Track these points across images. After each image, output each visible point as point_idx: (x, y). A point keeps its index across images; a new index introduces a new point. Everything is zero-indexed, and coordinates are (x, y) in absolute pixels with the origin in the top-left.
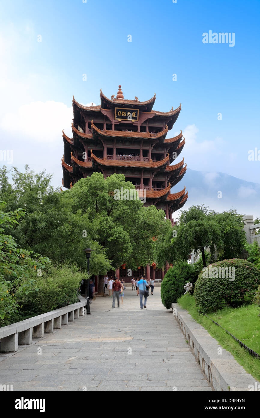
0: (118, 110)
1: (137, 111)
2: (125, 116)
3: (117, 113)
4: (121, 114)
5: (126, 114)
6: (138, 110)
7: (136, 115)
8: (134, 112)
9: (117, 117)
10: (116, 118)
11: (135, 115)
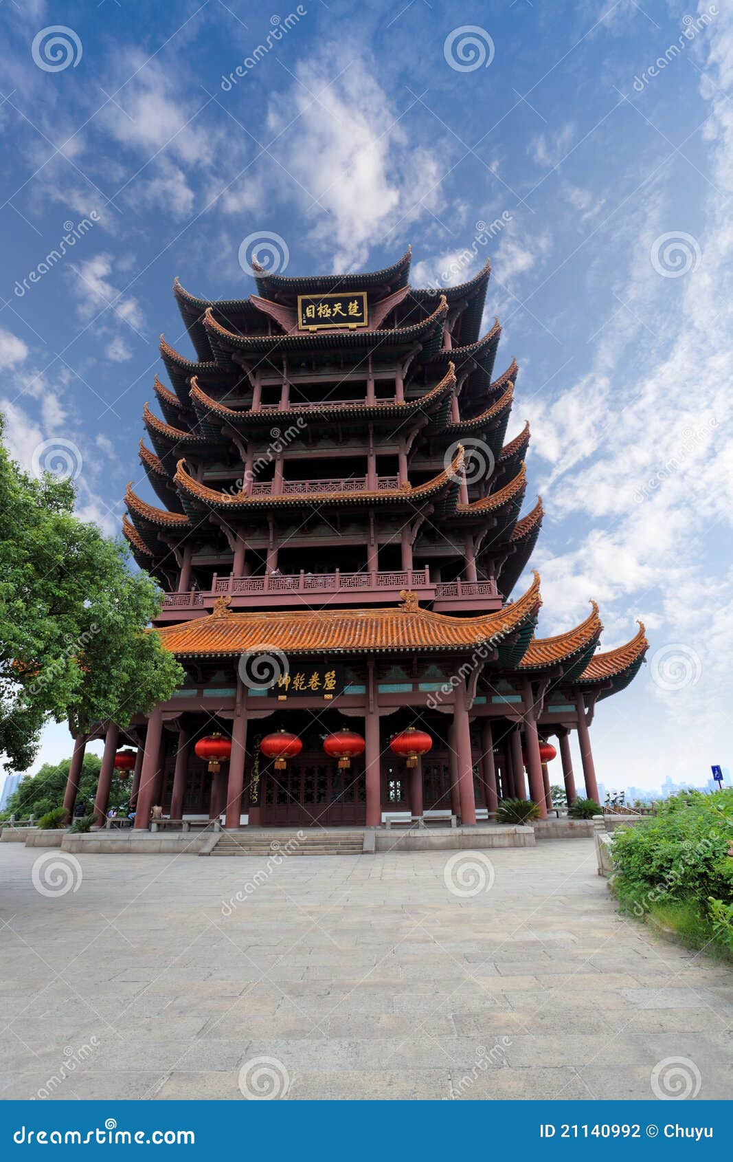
0: (306, 304)
1: (360, 299)
2: (327, 315)
3: (304, 312)
4: (317, 312)
5: (329, 311)
6: (364, 294)
7: (360, 310)
8: (353, 303)
9: (305, 322)
10: (303, 324)
11: (358, 310)
